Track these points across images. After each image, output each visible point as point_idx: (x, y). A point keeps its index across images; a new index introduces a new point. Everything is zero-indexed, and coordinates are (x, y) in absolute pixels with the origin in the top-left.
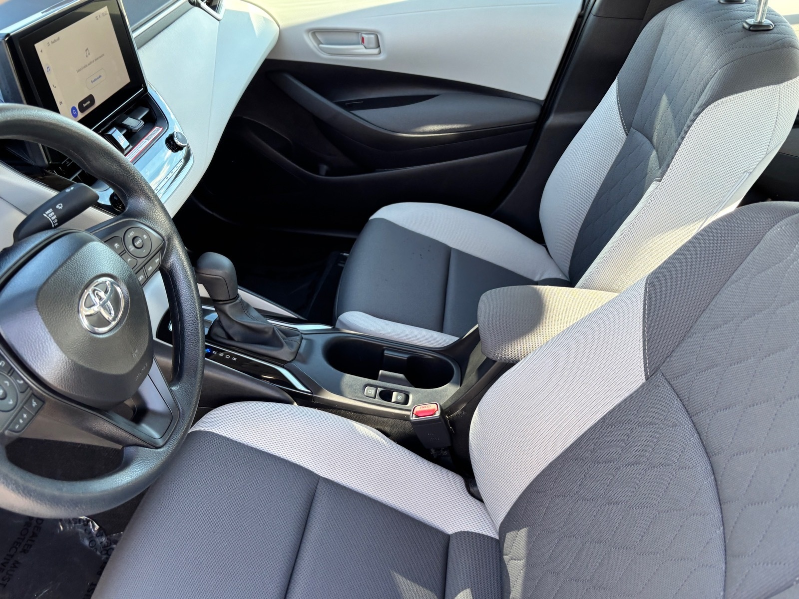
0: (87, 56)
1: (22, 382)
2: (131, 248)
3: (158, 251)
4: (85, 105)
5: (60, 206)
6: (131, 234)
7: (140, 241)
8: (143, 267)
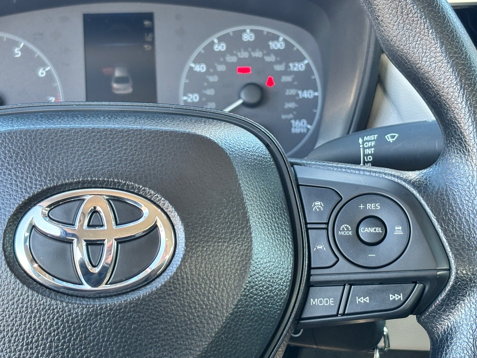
2: (344, 231)
5: (393, 137)
6: (369, 206)
7: (379, 230)
8: (343, 283)
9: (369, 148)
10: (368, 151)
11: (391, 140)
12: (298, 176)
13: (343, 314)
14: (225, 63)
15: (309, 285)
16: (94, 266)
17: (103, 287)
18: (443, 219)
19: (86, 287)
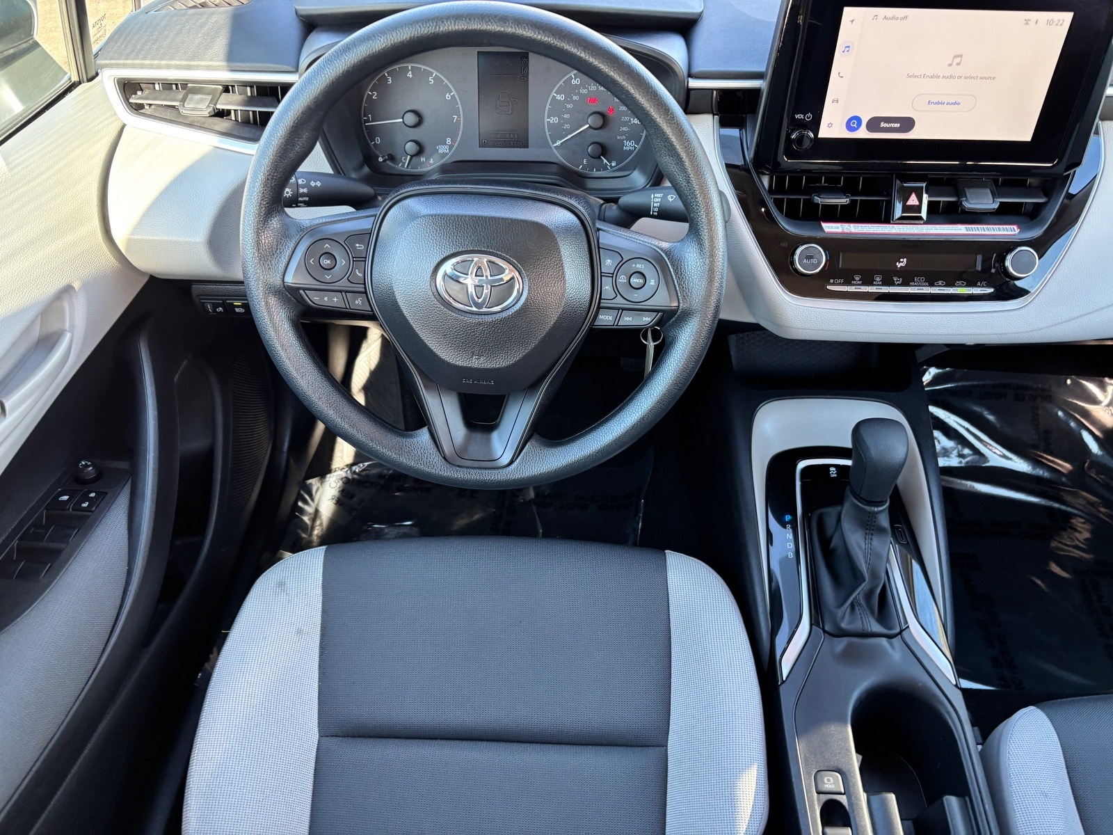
0: (950, 65)
1: (360, 275)
2: (622, 279)
3: (658, 311)
4: (883, 125)
5: (672, 198)
6: (638, 266)
7: (641, 281)
8: (618, 309)
9: (657, 202)
10: (655, 205)
11: (671, 200)
12: (600, 241)
13: (617, 325)
14: (579, 94)
15: (599, 308)
16: (479, 298)
17: (484, 310)
18: (679, 277)
19: (474, 309)
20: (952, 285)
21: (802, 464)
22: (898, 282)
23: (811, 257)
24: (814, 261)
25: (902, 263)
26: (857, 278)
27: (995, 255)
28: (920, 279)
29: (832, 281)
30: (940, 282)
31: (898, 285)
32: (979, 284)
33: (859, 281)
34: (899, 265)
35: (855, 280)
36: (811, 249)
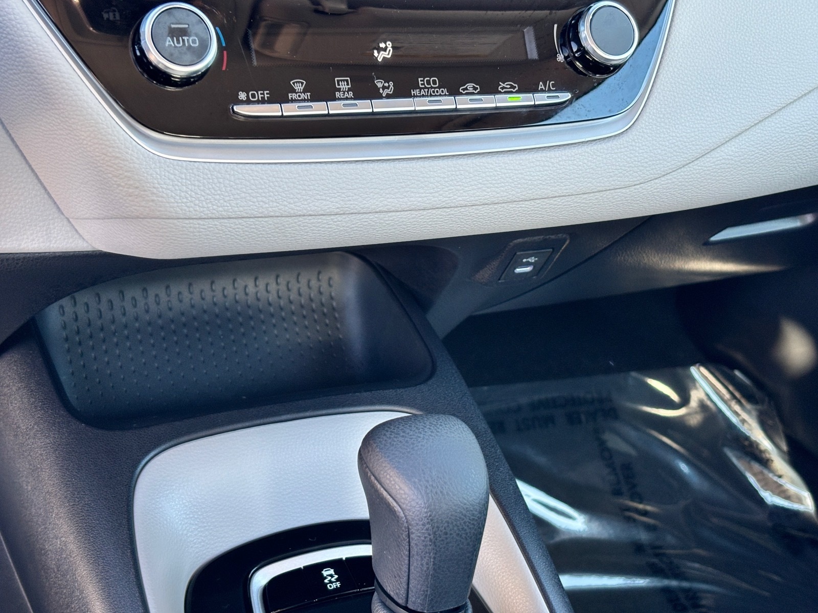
20: (494, 91)
21: (262, 578)
22: (386, 91)
23: (183, 32)
24: (192, 41)
25: (384, 53)
26: (299, 87)
27: (556, 26)
28: (428, 82)
29: (242, 96)
30: (470, 86)
31: (388, 96)
32: (541, 86)
33: (304, 91)
34: (380, 56)
35: (294, 91)
36: (175, 12)
